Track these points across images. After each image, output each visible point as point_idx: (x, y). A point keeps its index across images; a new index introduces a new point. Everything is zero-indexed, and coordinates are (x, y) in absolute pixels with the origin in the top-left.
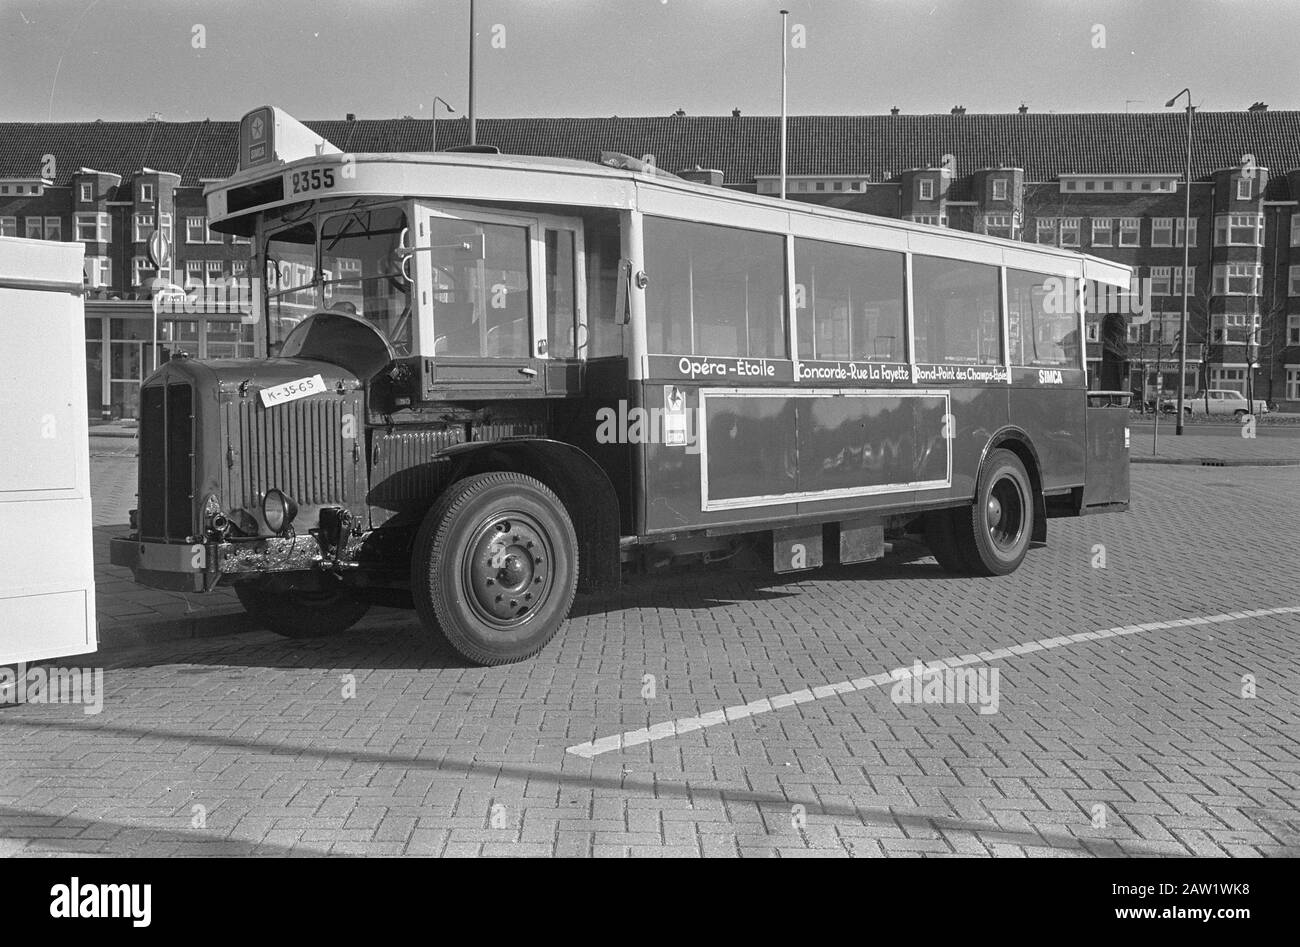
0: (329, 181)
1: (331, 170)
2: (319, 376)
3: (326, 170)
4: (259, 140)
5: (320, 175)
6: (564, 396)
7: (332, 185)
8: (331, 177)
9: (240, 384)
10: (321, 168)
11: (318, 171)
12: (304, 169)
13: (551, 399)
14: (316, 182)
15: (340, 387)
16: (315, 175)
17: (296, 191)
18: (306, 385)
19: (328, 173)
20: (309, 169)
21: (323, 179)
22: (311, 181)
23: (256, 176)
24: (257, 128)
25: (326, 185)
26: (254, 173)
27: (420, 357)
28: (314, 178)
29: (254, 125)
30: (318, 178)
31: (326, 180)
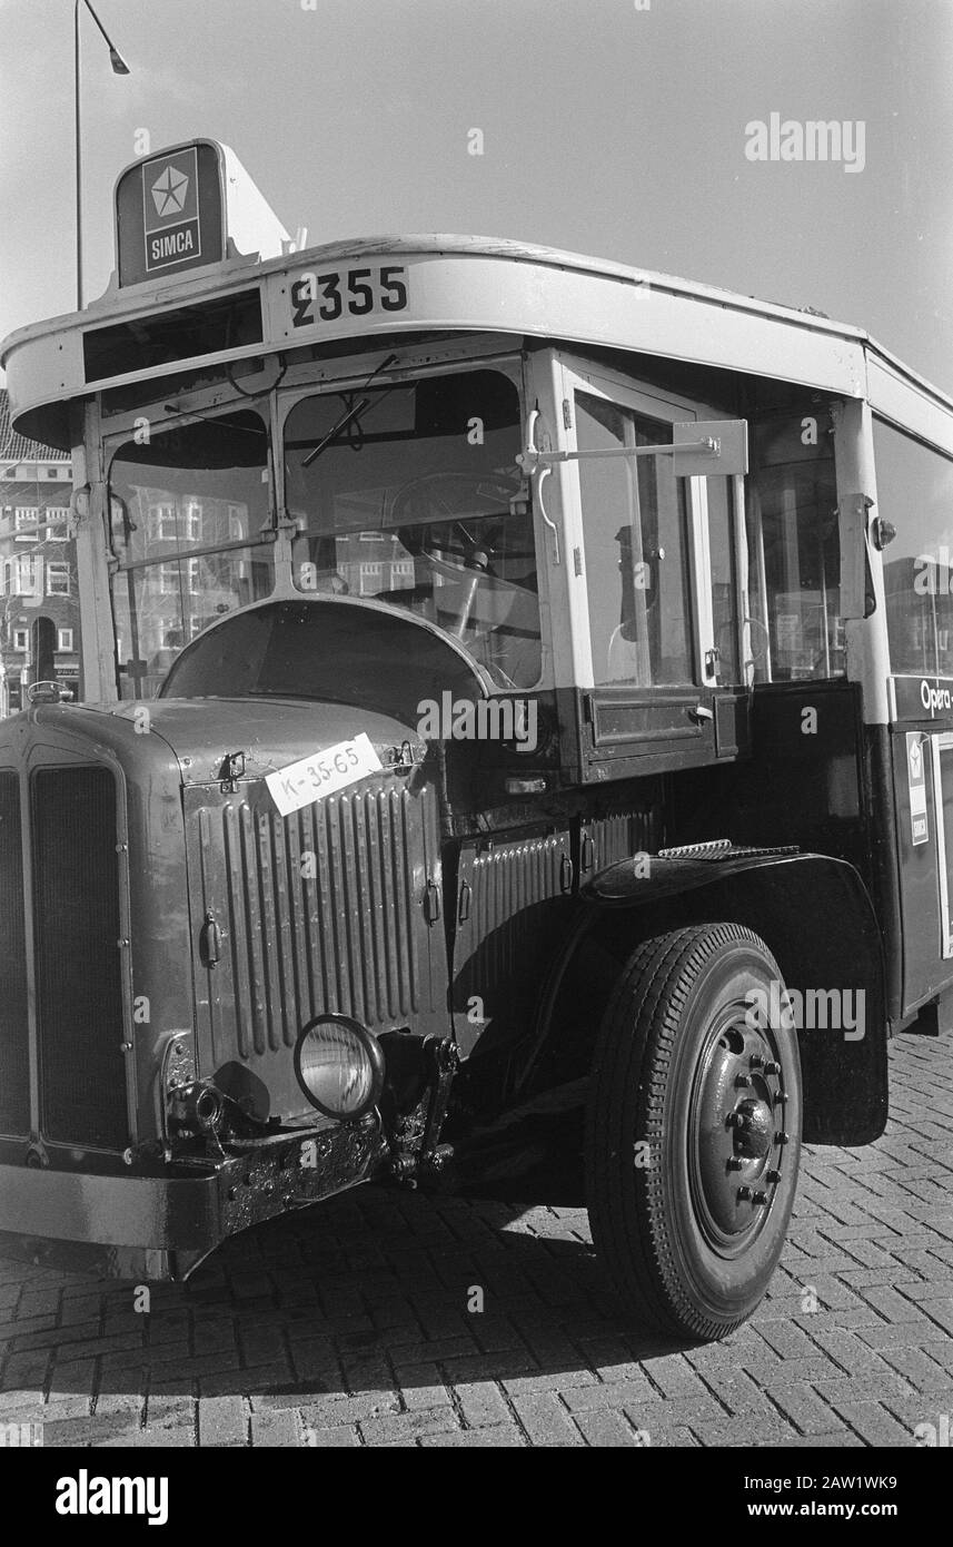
0: (394, 296)
1: (401, 270)
2: (364, 735)
3: (385, 272)
4: (173, 217)
5: (373, 281)
6: (732, 758)
7: (402, 304)
8: (401, 288)
9: (220, 759)
10: (376, 265)
11: (366, 273)
12: (328, 270)
13: (724, 764)
14: (360, 299)
15: (398, 758)
16: (359, 281)
17: (299, 321)
18: (344, 759)
19: (392, 277)
20: (343, 269)
21: (379, 292)
22: (347, 296)
23: (173, 294)
24: (170, 192)
25: (387, 304)
26: (170, 288)
27: (574, 689)
28: (353, 288)
29: (162, 183)
30: (366, 290)
31: (386, 292)
